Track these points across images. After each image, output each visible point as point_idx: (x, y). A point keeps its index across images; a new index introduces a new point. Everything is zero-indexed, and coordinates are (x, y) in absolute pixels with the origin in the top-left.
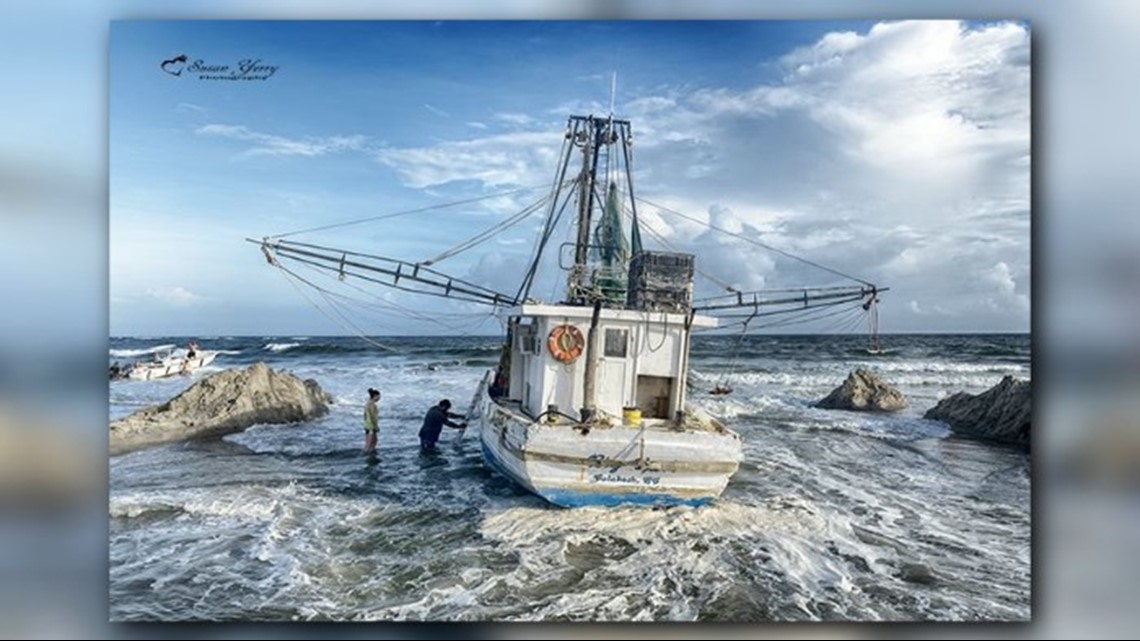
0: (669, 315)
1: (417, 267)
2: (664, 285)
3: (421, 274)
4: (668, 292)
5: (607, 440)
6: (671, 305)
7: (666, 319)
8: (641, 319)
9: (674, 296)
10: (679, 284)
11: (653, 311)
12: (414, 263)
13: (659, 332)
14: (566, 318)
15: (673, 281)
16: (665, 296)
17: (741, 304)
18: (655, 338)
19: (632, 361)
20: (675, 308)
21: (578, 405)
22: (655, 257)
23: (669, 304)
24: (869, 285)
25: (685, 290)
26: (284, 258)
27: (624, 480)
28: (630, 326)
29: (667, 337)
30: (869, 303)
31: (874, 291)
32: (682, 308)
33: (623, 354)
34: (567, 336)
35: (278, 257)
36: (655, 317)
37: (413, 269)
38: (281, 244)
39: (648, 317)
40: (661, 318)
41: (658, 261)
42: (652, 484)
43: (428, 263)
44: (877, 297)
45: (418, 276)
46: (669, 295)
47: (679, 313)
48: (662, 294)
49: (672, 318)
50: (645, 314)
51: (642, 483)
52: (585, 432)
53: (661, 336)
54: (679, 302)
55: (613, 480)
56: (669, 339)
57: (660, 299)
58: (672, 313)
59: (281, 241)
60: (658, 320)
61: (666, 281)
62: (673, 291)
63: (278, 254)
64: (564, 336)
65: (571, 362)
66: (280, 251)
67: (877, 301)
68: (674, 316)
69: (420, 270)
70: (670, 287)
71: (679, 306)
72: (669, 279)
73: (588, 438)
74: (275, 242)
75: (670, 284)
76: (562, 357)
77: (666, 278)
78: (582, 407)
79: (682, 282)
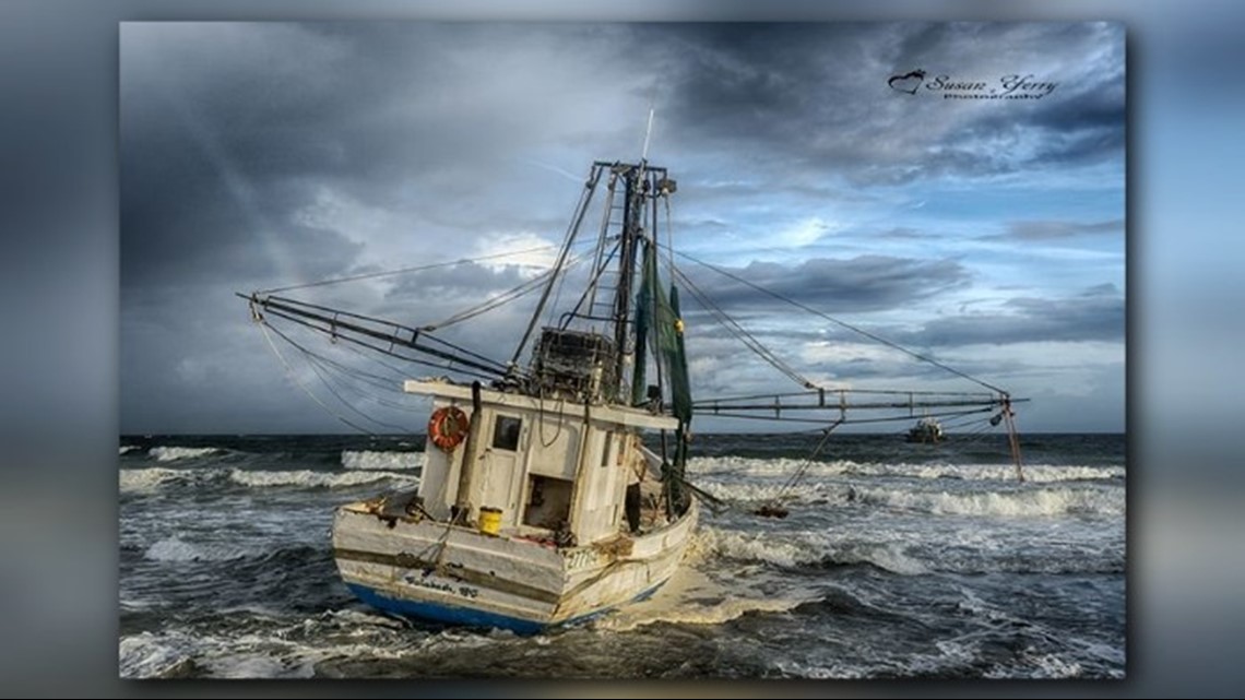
0: (566, 404)
1: (416, 333)
2: (564, 369)
3: (421, 340)
4: (569, 377)
5: (416, 538)
6: (572, 393)
7: (561, 408)
8: (533, 406)
9: (575, 383)
10: (583, 369)
11: (550, 398)
12: (414, 328)
13: (554, 423)
14: (454, 400)
15: (574, 364)
16: (565, 382)
17: (822, 405)
18: (550, 430)
19: (523, 454)
20: (575, 397)
21: (450, 501)
22: (557, 335)
23: (568, 391)
24: (1002, 392)
25: (589, 376)
26: (271, 315)
27: (438, 587)
28: (521, 414)
29: (563, 430)
30: (999, 417)
31: (1007, 402)
32: (583, 397)
33: (514, 448)
34: (449, 419)
35: (265, 315)
36: (550, 406)
37: (412, 334)
38: (271, 300)
39: (542, 404)
40: (556, 407)
41: (560, 340)
42: (469, 598)
43: (427, 329)
44: (1012, 410)
45: (418, 342)
46: (570, 381)
47: (580, 403)
48: (561, 380)
49: (569, 408)
50: (537, 401)
51: (458, 595)
52: (392, 525)
53: (556, 428)
54: (581, 390)
55: (427, 585)
56: (565, 434)
57: (558, 384)
58: (570, 402)
59: (270, 297)
60: (551, 409)
61: (567, 365)
62: (575, 376)
63: (268, 311)
64: (446, 420)
65: (450, 450)
66: (269, 308)
67: (1012, 415)
68: (572, 406)
69: (420, 337)
70: (570, 372)
71: (580, 395)
72: (570, 361)
73: (394, 532)
74: (264, 297)
75: (571, 368)
76: (440, 443)
77: (567, 361)
78: (454, 503)
79: (586, 367)
